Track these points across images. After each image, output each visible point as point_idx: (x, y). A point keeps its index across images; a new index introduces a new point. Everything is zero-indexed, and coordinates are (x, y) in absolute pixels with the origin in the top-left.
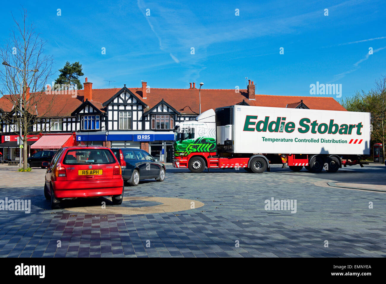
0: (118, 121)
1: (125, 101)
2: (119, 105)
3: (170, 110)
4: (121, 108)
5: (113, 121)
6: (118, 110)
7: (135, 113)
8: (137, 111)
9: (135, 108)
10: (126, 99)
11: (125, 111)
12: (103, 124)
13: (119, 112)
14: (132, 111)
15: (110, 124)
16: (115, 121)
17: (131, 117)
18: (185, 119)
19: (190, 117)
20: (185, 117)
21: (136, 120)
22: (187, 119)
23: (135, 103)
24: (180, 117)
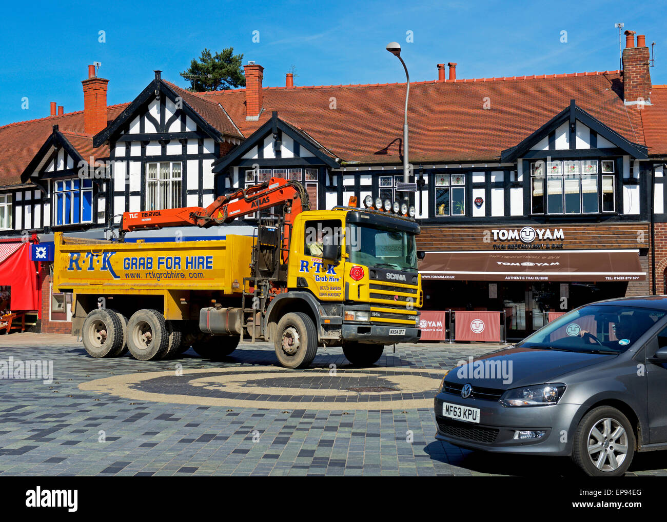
0: (142, 194)
1: (162, 126)
2: (144, 140)
3: (304, 153)
4: (154, 150)
5: (127, 194)
6: (144, 159)
7: (193, 165)
8: (200, 157)
9: (193, 149)
10: (167, 120)
11: (164, 159)
12: (102, 204)
13: (148, 165)
14: (184, 158)
15: (119, 202)
16: (135, 194)
17: (181, 179)
18: (357, 181)
19: (375, 175)
20: (357, 176)
21: (197, 188)
22: (366, 181)
23: (194, 132)
24: (340, 176)
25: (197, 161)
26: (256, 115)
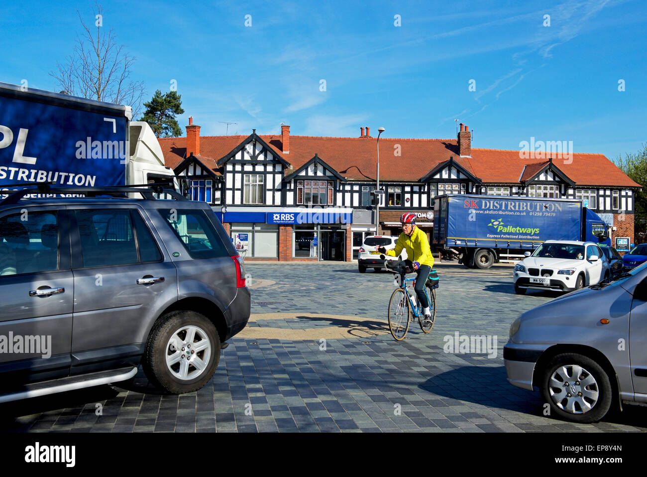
0: (242, 190)
1: (254, 157)
2: (243, 163)
3: (328, 173)
4: (248, 168)
5: (233, 189)
6: (243, 172)
7: (269, 177)
8: (274, 173)
9: (270, 168)
10: (256, 154)
11: (254, 173)
12: (218, 194)
13: (245, 175)
14: (265, 173)
15: (229, 194)
16: (238, 189)
17: (263, 183)
18: (352, 188)
19: (361, 185)
20: (352, 185)
21: (272, 188)
22: (356, 188)
23: (271, 160)
24: (344, 185)
25: (272, 175)
26: (288, 151)
